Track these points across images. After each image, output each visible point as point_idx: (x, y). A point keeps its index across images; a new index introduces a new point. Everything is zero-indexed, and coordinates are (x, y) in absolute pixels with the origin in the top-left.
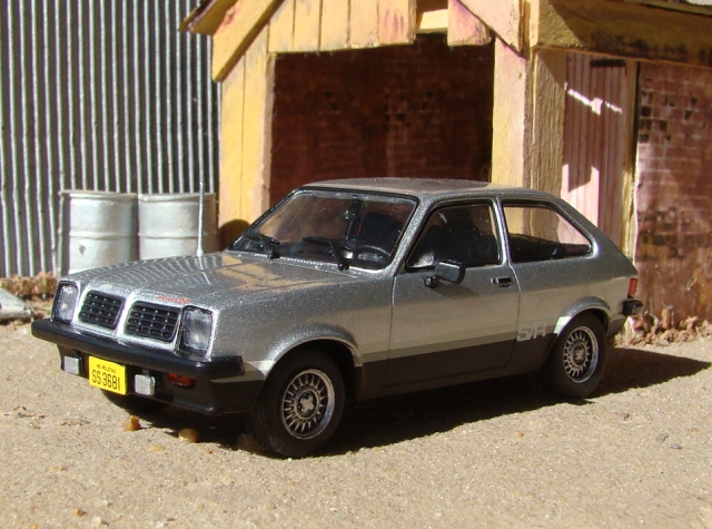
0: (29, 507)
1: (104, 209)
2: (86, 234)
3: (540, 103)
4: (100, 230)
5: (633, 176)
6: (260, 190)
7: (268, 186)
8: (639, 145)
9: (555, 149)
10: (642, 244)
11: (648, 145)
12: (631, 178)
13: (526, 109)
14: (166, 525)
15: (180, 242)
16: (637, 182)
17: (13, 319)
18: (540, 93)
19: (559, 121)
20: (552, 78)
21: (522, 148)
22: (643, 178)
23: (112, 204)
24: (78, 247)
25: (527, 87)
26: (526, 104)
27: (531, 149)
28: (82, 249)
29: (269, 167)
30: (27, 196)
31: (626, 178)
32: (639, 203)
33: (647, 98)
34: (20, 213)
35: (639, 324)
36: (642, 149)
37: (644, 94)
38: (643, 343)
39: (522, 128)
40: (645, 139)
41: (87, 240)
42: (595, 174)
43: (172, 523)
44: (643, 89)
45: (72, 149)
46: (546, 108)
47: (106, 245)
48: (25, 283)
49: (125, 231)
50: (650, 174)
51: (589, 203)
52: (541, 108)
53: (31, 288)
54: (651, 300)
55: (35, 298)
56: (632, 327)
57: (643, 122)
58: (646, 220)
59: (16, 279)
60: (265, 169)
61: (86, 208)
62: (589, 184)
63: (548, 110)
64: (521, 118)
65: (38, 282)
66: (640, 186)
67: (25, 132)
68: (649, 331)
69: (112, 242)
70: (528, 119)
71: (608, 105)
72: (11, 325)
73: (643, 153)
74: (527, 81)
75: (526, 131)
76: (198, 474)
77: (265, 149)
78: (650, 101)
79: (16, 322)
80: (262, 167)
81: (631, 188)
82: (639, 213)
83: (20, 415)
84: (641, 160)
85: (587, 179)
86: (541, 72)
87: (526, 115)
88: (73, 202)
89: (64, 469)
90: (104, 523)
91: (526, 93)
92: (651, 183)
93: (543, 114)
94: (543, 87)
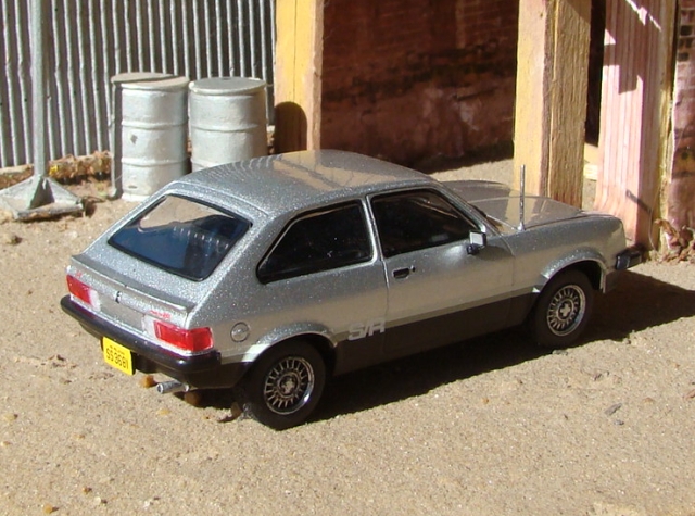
0: (47, 481)
1: (154, 100)
2: (138, 124)
3: (562, 40)
4: (150, 121)
5: (672, 95)
6: (312, 77)
7: (320, 73)
8: (677, 64)
9: (578, 83)
10: (679, 161)
11: (687, 63)
12: (669, 96)
13: (546, 48)
14: (152, 504)
15: (228, 135)
16: (675, 100)
17: (66, 214)
18: (561, 31)
19: (583, 55)
20: (575, 14)
21: (541, 86)
22: (681, 95)
23: (163, 94)
24: (129, 137)
25: (548, 27)
26: (547, 43)
27: (551, 86)
28: (134, 139)
29: (321, 54)
30: (82, 75)
31: (664, 96)
32: (678, 120)
33: (687, 17)
34: (75, 93)
35: (675, 240)
36: (682, 67)
37: (684, 13)
38: (677, 259)
39: (542, 66)
40: (685, 57)
41: (139, 131)
42: (640, 83)
43: (157, 501)
44: (682, 8)
45: (127, 25)
46: (569, 44)
47: (157, 134)
48: (80, 164)
49: (177, 120)
50: (690, 91)
51: (635, 111)
52: (563, 45)
53: (87, 168)
54: (690, 214)
55: (91, 179)
56: (668, 243)
57: (682, 42)
58: (684, 136)
59: (71, 160)
60: (316, 56)
61: (138, 97)
62: (636, 91)
63: (571, 46)
64: (541, 56)
65: (93, 162)
66: (678, 104)
67: (78, 12)
68: (687, 245)
69: (163, 132)
70: (549, 57)
71: (651, 18)
72: (63, 221)
73: (682, 71)
74: (548, 20)
75: (546, 69)
76: (191, 444)
77: (317, 37)
78: (691, 19)
79: (69, 218)
80: (314, 54)
81: (669, 106)
82: (677, 131)
83: (55, 365)
84: (679, 79)
85: (634, 87)
86: (563, 9)
87: (546, 54)
88: (124, 92)
89: (83, 436)
90: (105, 502)
91: (546, 32)
92: (691, 99)
93: (564, 50)
94: (565, 26)
